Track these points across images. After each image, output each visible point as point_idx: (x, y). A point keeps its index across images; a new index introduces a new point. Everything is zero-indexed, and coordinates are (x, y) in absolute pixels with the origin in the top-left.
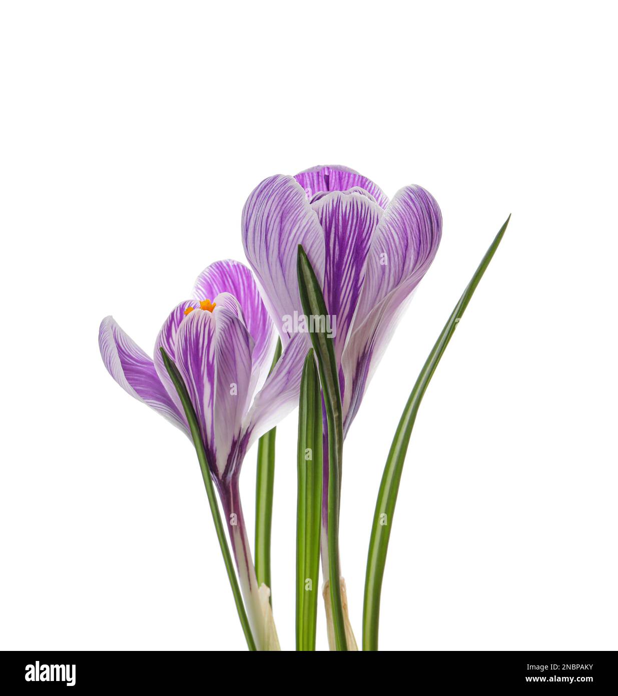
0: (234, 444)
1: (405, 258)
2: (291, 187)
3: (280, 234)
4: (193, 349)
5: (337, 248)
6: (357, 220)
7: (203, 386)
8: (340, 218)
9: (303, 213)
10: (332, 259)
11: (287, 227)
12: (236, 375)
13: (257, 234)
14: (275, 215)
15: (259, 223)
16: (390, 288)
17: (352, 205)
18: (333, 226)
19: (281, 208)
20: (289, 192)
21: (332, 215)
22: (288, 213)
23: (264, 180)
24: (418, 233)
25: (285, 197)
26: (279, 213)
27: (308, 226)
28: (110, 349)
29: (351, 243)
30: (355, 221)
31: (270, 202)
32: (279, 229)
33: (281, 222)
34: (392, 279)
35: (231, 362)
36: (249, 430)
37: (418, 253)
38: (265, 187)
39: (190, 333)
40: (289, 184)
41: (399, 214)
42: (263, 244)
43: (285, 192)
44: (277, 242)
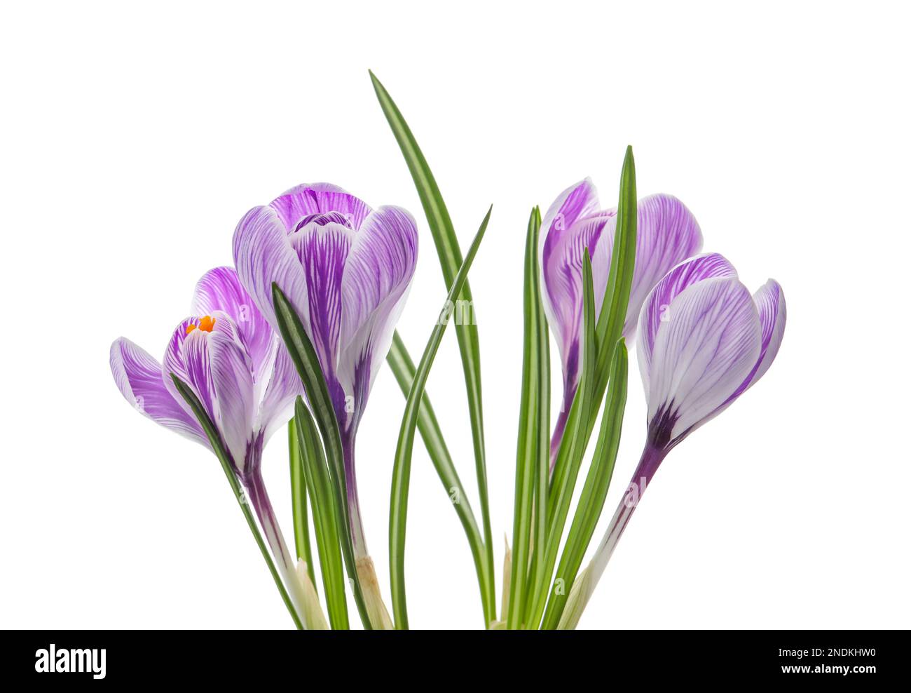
0: (249, 447)
1: (378, 283)
2: (272, 224)
3: (264, 271)
4: (197, 369)
5: (318, 277)
6: (334, 251)
7: (211, 401)
8: (318, 249)
9: (283, 252)
10: (314, 287)
11: (270, 266)
12: (239, 389)
13: (245, 267)
14: (258, 252)
15: (245, 257)
16: (369, 311)
17: (328, 236)
18: (312, 257)
19: (262, 247)
20: (270, 229)
21: (310, 248)
22: (270, 251)
23: (250, 211)
24: (388, 259)
25: (266, 234)
26: (261, 250)
27: (289, 263)
28: (121, 375)
29: (331, 271)
30: (332, 252)
31: (253, 239)
32: (262, 266)
33: (264, 260)
34: (370, 303)
35: (232, 380)
36: (262, 432)
37: (392, 277)
38: (250, 220)
39: (192, 354)
40: (271, 221)
41: (367, 245)
42: (251, 278)
43: (266, 230)
44: (262, 279)
